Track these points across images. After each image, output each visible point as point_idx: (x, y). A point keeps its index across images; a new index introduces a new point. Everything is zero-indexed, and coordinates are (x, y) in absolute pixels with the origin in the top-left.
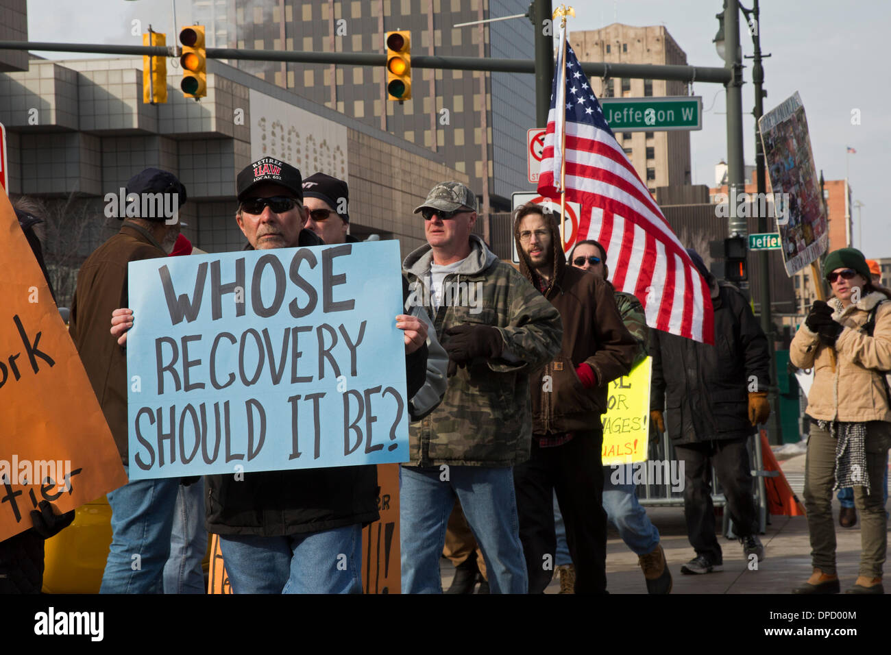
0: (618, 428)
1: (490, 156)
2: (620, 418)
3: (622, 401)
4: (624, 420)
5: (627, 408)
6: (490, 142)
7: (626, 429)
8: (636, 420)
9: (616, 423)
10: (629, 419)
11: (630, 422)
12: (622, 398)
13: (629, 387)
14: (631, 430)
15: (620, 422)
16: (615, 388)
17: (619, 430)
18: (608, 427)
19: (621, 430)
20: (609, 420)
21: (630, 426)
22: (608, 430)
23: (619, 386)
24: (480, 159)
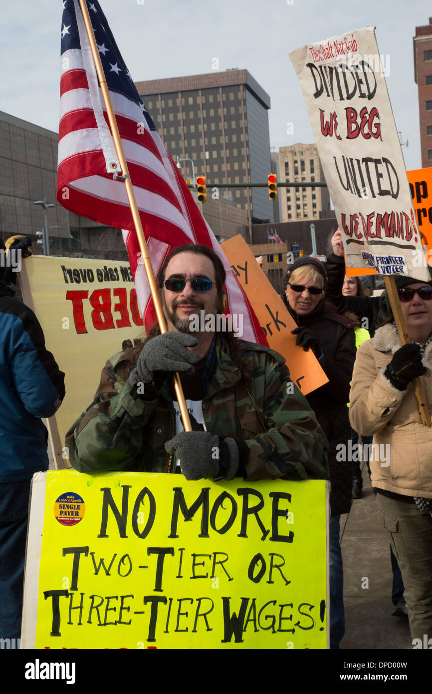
0: (270, 620)
1: (251, 201)
2: (275, 602)
3: (278, 567)
4: (282, 606)
5: (288, 583)
6: (251, 195)
7: (286, 625)
8: (305, 609)
9: (266, 612)
10: (291, 605)
11: (294, 611)
12: (277, 561)
13: (289, 539)
14: (297, 628)
15: (274, 610)
16: (263, 539)
17: (273, 626)
18: (251, 617)
19: (276, 627)
20: (253, 605)
21: (295, 621)
22: (251, 624)
23: (270, 535)
24: (247, 203)
